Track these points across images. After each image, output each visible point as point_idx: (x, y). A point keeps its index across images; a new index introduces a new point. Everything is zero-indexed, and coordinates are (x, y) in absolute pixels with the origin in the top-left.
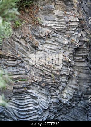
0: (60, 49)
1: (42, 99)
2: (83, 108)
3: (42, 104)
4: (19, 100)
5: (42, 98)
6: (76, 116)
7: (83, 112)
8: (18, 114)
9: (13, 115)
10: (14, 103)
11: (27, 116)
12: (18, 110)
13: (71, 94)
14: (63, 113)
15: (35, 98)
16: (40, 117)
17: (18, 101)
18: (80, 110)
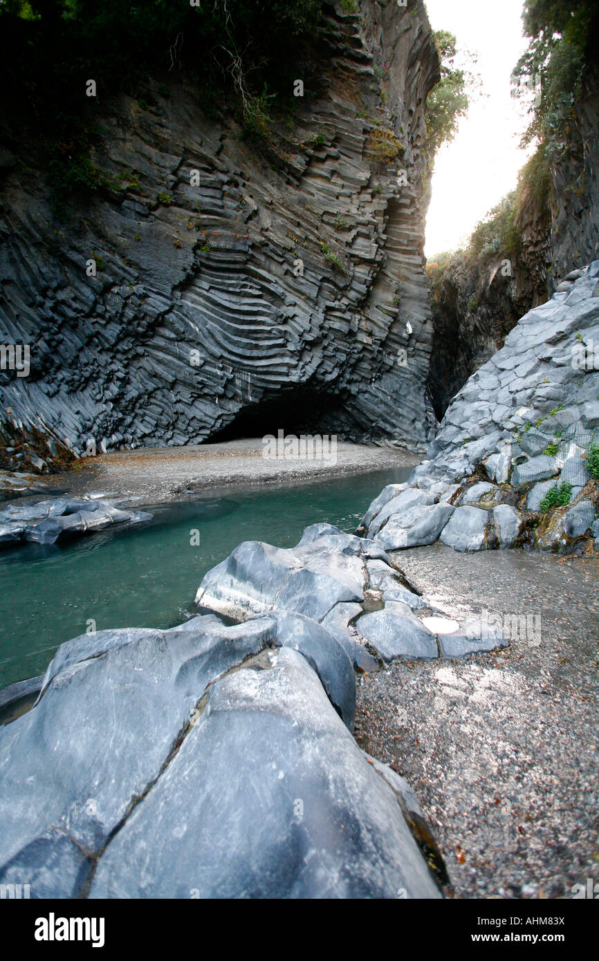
0: (350, 197)
1: (296, 310)
2: (414, 374)
3: (298, 324)
4: (223, 291)
5: (299, 307)
6: (396, 392)
7: (414, 384)
8: (226, 338)
9: (205, 336)
10: (207, 299)
11: (255, 353)
12: (222, 325)
13: (382, 325)
14: (363, 377)
15: (277, 298)
16: (294, 362)
17: (226, 296)
18: (407, 378)
